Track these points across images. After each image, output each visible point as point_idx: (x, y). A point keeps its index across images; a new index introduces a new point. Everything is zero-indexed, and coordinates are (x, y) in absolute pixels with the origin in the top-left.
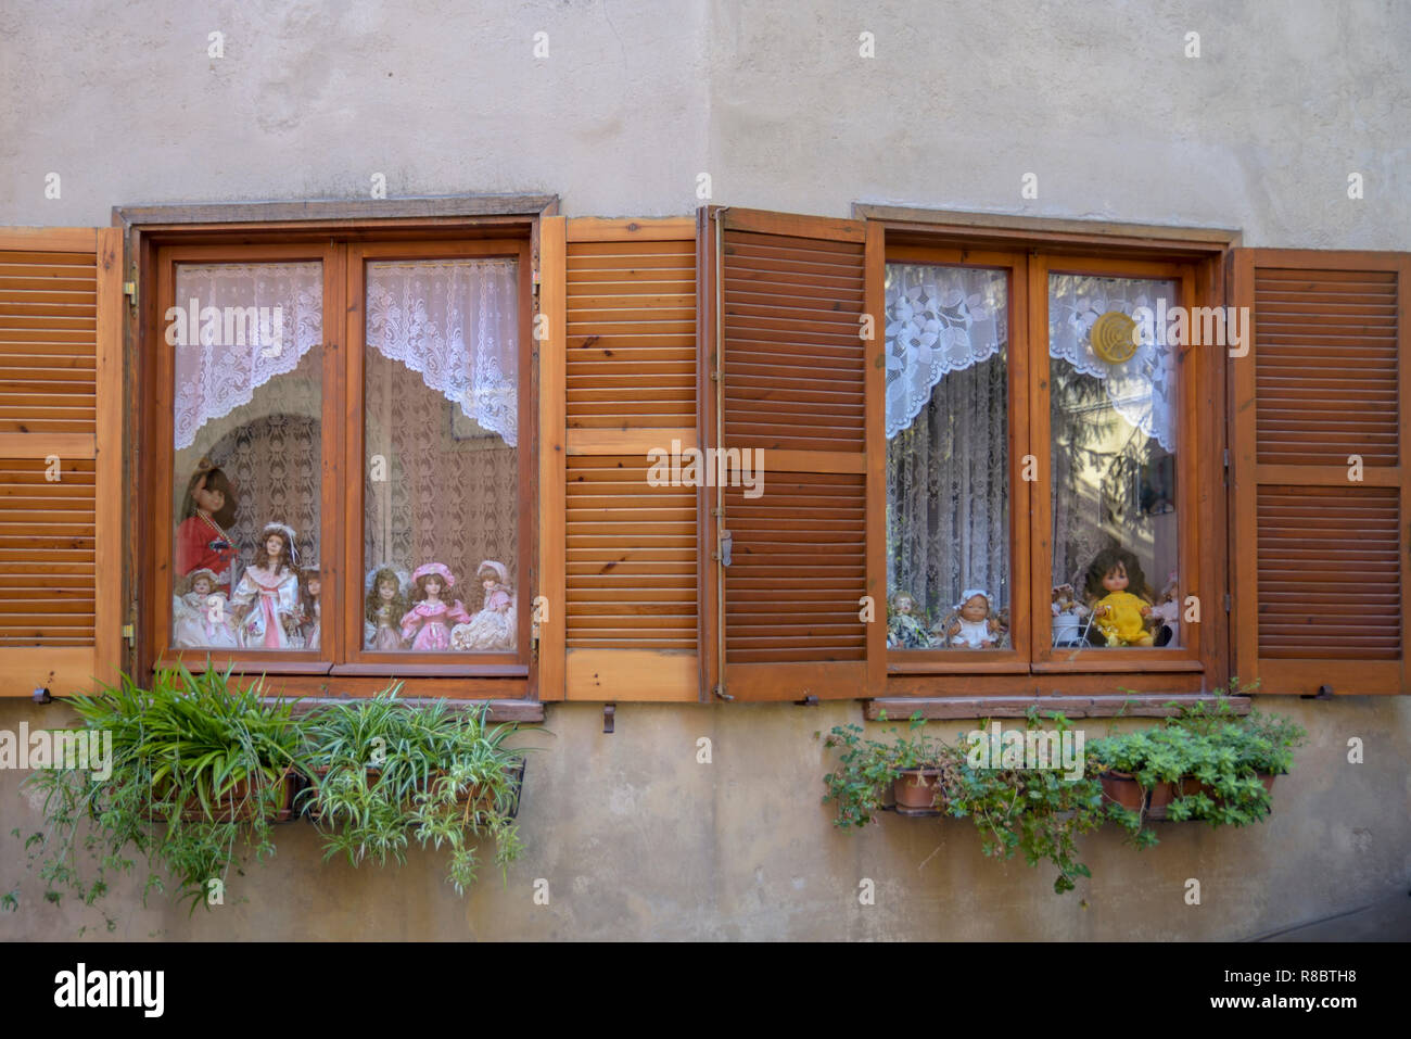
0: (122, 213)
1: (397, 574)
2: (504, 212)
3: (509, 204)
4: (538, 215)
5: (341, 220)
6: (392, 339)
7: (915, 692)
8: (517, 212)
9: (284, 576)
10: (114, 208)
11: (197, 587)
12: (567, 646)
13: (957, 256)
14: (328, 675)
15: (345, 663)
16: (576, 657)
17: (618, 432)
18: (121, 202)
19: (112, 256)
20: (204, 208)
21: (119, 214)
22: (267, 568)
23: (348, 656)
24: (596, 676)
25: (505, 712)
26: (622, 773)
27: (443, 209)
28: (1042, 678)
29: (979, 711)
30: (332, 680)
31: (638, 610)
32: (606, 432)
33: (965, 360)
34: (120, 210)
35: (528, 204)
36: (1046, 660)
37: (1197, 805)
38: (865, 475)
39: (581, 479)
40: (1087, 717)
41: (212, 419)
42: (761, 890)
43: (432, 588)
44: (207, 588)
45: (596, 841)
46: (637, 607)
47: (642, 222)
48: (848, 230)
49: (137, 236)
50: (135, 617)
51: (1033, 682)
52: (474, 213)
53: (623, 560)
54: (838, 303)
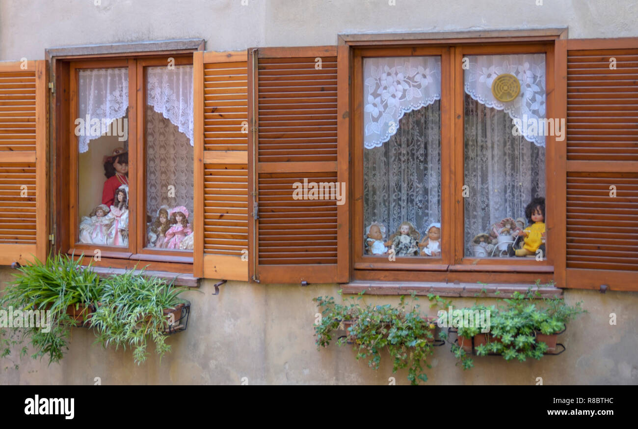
0: (48, 51)
1: (168, 211)
2: (184, 48)
3: (186, 44)
4: (197, 49)
5: (125, 53)
6: (157, 103)
7: (382, 278)
8: (189, 48)
9: (123, 211)
10: (46, 49)
11: (97, 214)
12: (204, 252)
13: (410, 52)
14: (129, 259)
15: (137, 253)
16: (208, 258)
17: (224, 153)
18: (48, 47)
19: (41, 73)
20: (76, 48)
21: (47, 52)
22: (118, 207)
23: (138, 250)
24: (215, 267)
25: (182, 282)
26: (229, 313)
27: (161, 47)
28: (454, 273)
29: (399, 291)
30: (131, 261)
31: (233, 237)
32: (219, 153)
33: (419, 105)
34: (47, 50)
35: (193, 44)
36: (459, 264)
37: (492, 349)
38: (337, 172)
39: (211, 174)
40: (460, 297)
41: (92, 140)
42: (287, 374)
43: (178, 218)
44: (101, 214)
45: (219, 344)
46: (232, 235)
47: (232, 53)
48: (327, 51)
49: (54, 61)
50: (55, 231)
51: (449, 275)
52: (173, 49)
53: (227, 213)
54: (323, 88)
